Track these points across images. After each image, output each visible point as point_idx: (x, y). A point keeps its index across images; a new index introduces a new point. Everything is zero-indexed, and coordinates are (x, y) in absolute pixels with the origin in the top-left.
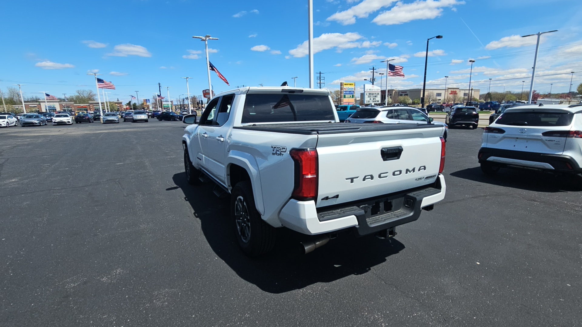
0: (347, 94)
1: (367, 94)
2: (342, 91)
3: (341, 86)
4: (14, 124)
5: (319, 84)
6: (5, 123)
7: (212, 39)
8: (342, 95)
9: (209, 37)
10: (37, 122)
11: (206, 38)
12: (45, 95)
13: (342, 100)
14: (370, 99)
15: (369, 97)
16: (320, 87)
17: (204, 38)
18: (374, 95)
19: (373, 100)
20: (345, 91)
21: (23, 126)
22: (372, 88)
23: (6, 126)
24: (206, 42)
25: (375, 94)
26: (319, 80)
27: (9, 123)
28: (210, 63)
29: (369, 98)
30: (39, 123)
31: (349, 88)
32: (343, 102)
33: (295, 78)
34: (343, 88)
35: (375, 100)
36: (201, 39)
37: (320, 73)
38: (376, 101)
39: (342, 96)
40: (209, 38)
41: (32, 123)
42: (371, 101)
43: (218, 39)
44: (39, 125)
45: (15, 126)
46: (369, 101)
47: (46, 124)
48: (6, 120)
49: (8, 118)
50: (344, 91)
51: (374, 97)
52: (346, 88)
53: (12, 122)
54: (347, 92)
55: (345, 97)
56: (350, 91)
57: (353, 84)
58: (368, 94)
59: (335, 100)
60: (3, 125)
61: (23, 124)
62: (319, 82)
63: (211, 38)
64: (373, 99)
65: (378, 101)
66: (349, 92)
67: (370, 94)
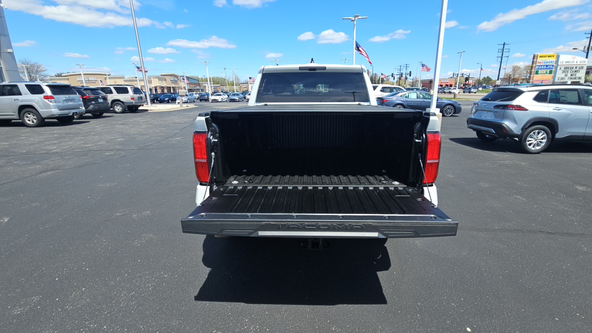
0: (541, 69)
1: (560, 69)
2: (534, 65)
3: (534, 58)
4: (226, 100)
5: (500, 59)
6: (221, 99)
7: (362, 18)
8: (533, 70)
9: (358, 16)
10: (237, 99)
11: (355, 19)
12: (249, 78)
13: (532, 78)
14: (566, 75)
15: (564, 72)
16: (500, 61)
17: (353, 19)
18: (574, 69)
19: (571, 77)
20: (539, 66)
21: (230, 102)
22: (572, 60)
23: (221, 101)
24: (355, 22)
25: (576, 68)
26: (502, 53)
27: (223, 99)
28: (356, 42)
29: (564, 74)
30: (239, 99)
31: (547, 61)
32: (533, 80)
33: (461, 53)
34: (536, 61)
35: (574, 76)
36: (351, 20)
37: (504, 45)
38: (575, 78)
39: (533, 73)
40: (358, 18)
41: (235, 99)
42: (566, 78)
43: (367, 18)
44: (238, 100)
45: (226, 101)
46: (562, 79)
47: (243, 101)
48: (221, 97)
49: (223, 95)
50: (537, 66)
51: (574, 73)
52: (542, 61)
53: (224, 98)
54: (542, 66)
55: (537, 73)
56: (547, 66)
57: (553, 56)
58: (563, 69)
59: (524, 78)
60: (220, 101)
61: (230, 100)
62: (501, 56)
63: (360, 17)
64: (571, 75)
65: (579, 78)
66: (545, 66)
67: (566, 68)
